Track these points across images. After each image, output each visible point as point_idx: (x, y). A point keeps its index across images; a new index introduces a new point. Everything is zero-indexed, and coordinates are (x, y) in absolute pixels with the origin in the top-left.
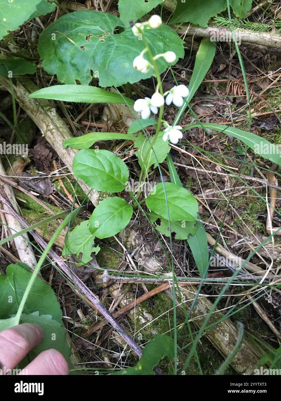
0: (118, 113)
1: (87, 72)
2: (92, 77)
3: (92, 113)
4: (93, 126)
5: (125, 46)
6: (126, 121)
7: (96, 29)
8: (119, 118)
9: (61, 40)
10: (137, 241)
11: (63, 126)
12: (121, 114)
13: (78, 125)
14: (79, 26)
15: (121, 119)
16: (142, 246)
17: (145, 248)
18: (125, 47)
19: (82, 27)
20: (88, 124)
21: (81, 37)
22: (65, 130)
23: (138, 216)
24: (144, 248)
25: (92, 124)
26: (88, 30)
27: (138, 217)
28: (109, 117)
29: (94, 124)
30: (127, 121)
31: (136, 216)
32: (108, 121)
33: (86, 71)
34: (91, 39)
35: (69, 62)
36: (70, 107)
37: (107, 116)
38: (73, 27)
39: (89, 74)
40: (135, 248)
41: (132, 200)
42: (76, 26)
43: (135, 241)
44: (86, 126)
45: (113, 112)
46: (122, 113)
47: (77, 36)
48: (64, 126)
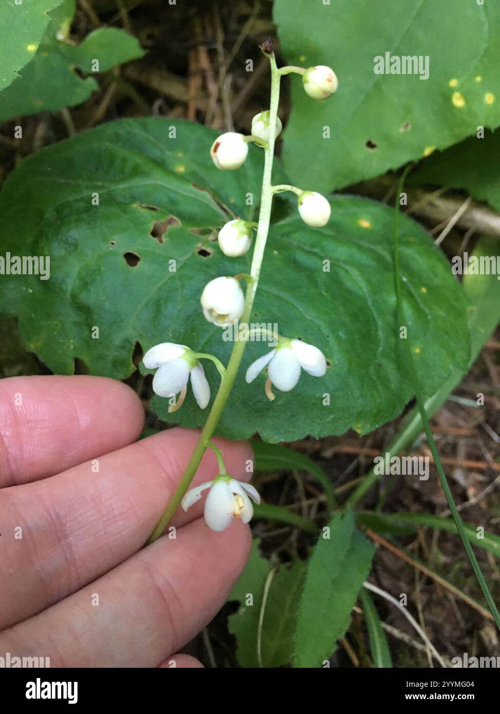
1: (122, 347)
2: (133, 367)
5: (282, 294)
7: (195, 200)
9: (66, 211)
14: (146, 174)
18: (279, 298)
19: (152, 182)
21: (138, 223)
26: (172, 195)
33: (117, 342)
34: (169, 236)
35: (68, 295)
38: (128, 170)
39: (128, 355)
42: (136, 172)
47: (125, 212)
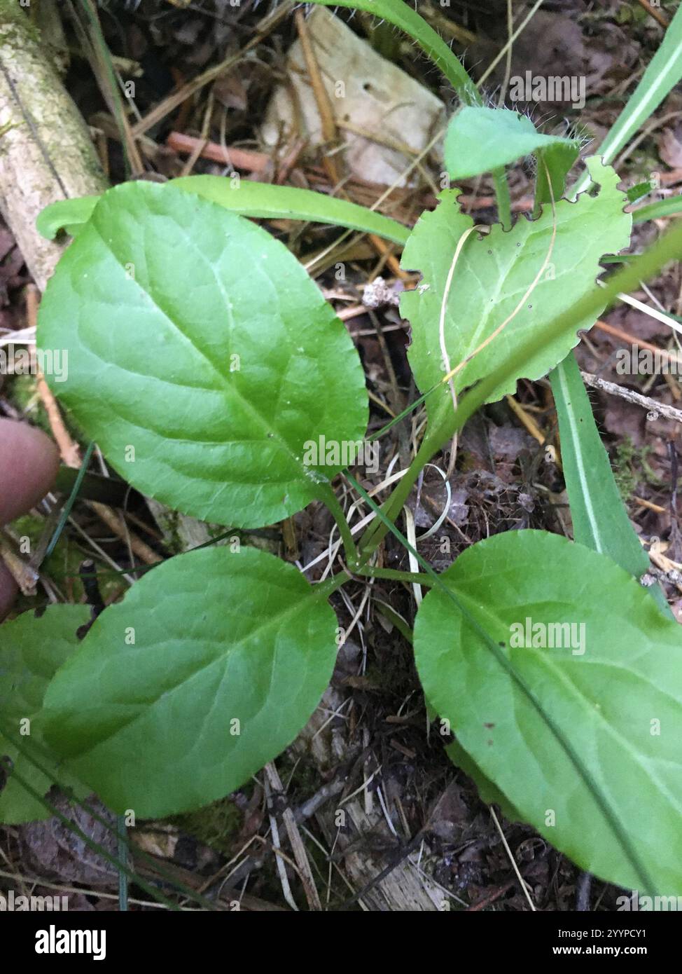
0: (327, 115)
3: (218, 104)
4: (216, 158)
6: (357, 157)
8: (332, 138)
10: (338, 745)
11: (60, 122)
12: (340, 122)
13: (150, 146)
15: (338, 144)
16: (364, 786)
17: (376, 793)
20: (196, 145)
22: (67, 142)
23: (362, 619)
24: (368, 797)
25: (212, 147)
27: (361, 626)
28: (286, 130)
29: (223, 152)
30: (363, 158)
31: (352, 619)
32: (279, 146)
36: (133, 69)
37: (282, 124)
40: (325, 782)
41: (340, 541)
43: (328, 739)
44: (184, 156)
45: (310, 111)
46: (347, 118)
48: (65, 122)
